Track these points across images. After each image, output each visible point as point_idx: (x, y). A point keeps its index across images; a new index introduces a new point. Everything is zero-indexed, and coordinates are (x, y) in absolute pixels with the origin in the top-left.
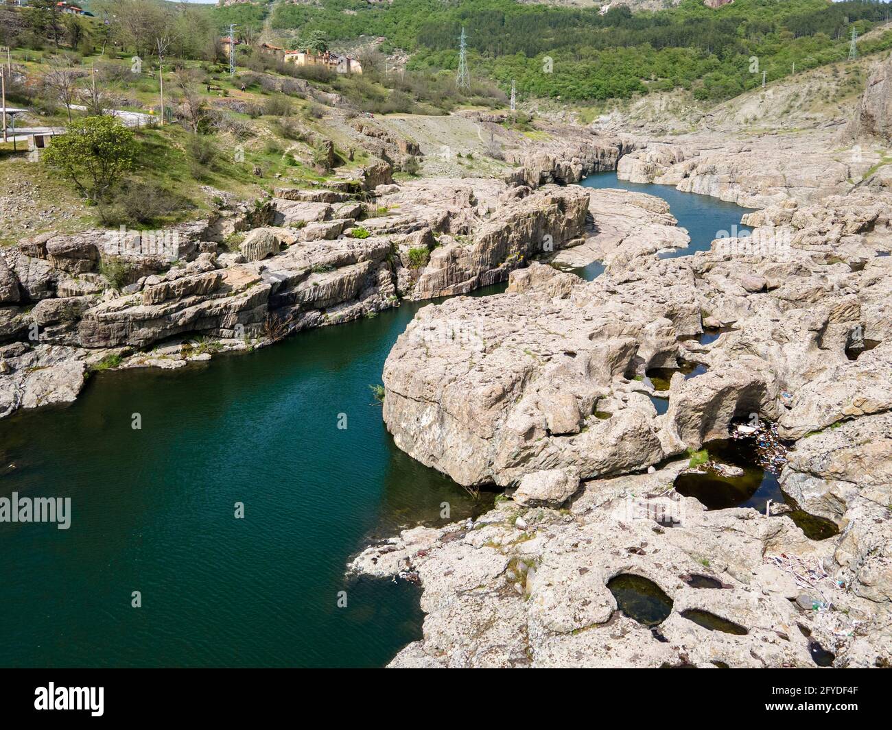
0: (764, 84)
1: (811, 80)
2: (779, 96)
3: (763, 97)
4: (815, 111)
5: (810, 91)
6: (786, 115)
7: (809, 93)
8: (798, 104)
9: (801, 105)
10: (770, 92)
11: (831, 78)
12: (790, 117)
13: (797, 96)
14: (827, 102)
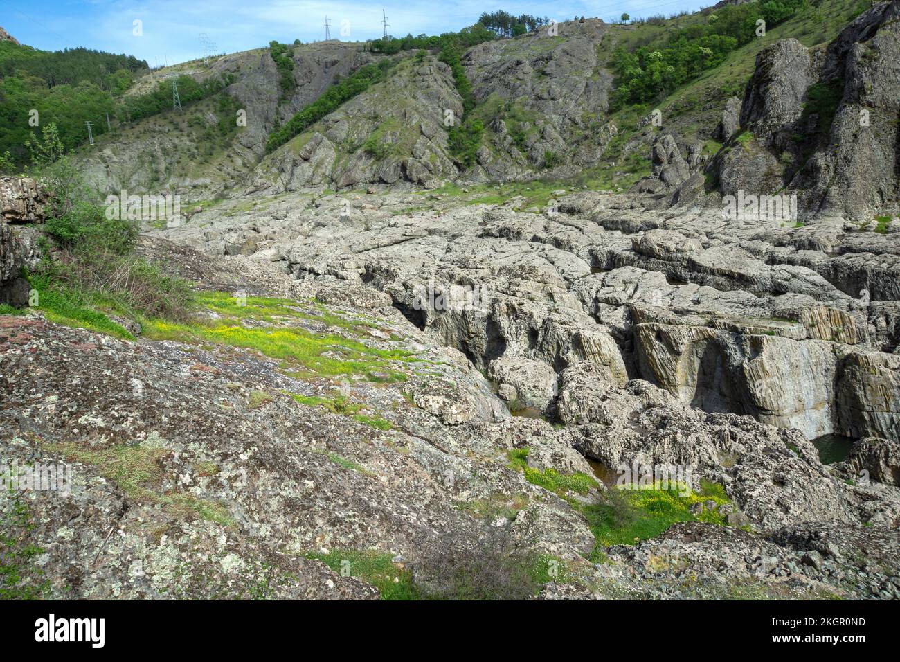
0: (91, 140)
1: (155, 134)
2: (126, 157)
3: (102, 158)
4: (196, 177)
5: (164, 150)
6: (155, 183)
7: (165, 152)
8: (162, 167)
9: (167, 168)
10: (108, 152)
11: (176, 133)
12: (167, 186)
13: (153, 156)
14: (202, 163)
